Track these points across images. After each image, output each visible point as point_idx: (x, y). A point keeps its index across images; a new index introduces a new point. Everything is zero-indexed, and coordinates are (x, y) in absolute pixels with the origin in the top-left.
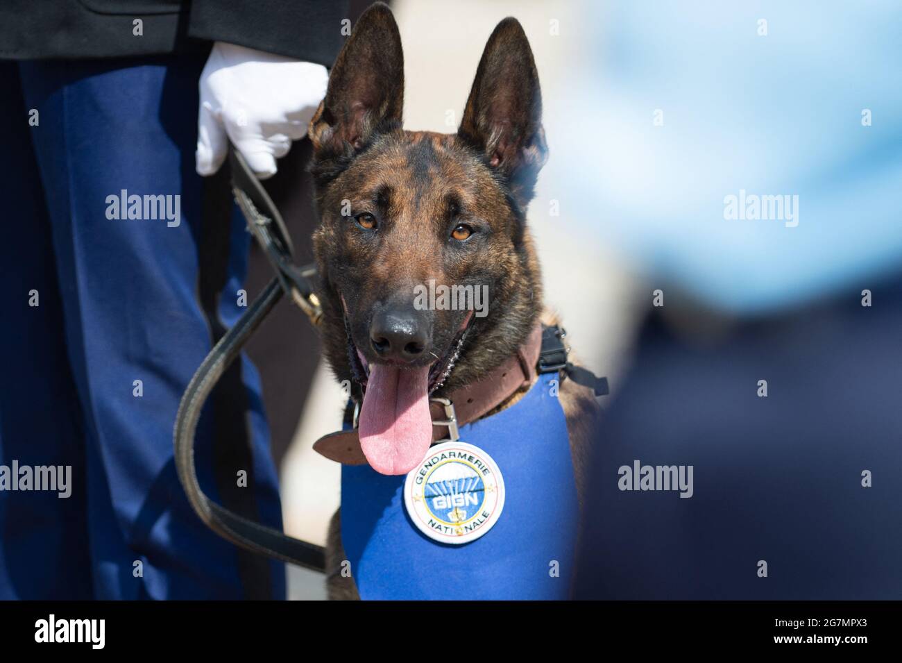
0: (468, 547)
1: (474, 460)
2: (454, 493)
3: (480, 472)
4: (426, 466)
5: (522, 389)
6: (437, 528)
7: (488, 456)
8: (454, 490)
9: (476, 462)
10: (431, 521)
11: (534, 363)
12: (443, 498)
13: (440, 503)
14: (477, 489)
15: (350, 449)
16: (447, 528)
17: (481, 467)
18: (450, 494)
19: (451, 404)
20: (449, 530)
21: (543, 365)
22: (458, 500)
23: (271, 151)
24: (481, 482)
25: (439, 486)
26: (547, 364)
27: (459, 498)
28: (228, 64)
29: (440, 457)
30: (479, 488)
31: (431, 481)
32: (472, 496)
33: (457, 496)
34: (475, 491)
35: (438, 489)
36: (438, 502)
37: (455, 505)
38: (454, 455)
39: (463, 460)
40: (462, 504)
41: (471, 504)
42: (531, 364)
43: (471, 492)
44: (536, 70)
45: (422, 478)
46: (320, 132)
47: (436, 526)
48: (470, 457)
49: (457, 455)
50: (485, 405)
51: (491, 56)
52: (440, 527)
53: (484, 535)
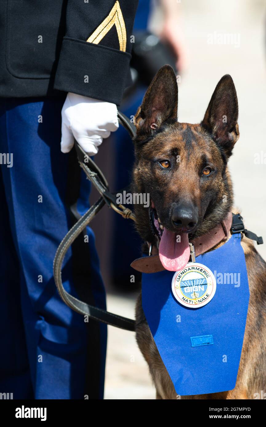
0: (199, 310)
1: (203, 271)
2: (194, 286)
3: (205, 276)
4: (181, 273)
5: (223, 240)
6: (186, 301)
7: (209, 269)
8: (194, 284)
9: (204, 272)
10: (183, 298)
11: (229, 228)
12: (189, 287)
13: (187, 290)
14: (204, 284)
15: (147, 266)
16: (190, 301)
17: (206, 274)
18: (192, 286)
19: (193, 245)
20: (191, 302)
21: (233, 230)
22: (195, 289)
23: (93, 143)
24: (206, 281)
25: (187, 282)
26: (235, 230)
27: (196, 288)
28: (73, 104)
29: (187, 269)
30: (205, 283)
31: (183, 280)
32: (202, 287)
33: (195, 287)
34: (203, 285)
35: (186, 284)
36: (187, 289)
37: (194, 291)
38: (194, 269)
39: (198, 271)
40: (197, 290)
41: (201, 291)
42: (228, 229)
43: (201, 285)
44: (237, 99)
45: (179, 279)
46: (138, 122)
47: (185, 300)
48: (201, 269)
49: (195, 269)
50: (208, 247)
51: (218, 91)
52: (187, 301)
53: (206, 304)
